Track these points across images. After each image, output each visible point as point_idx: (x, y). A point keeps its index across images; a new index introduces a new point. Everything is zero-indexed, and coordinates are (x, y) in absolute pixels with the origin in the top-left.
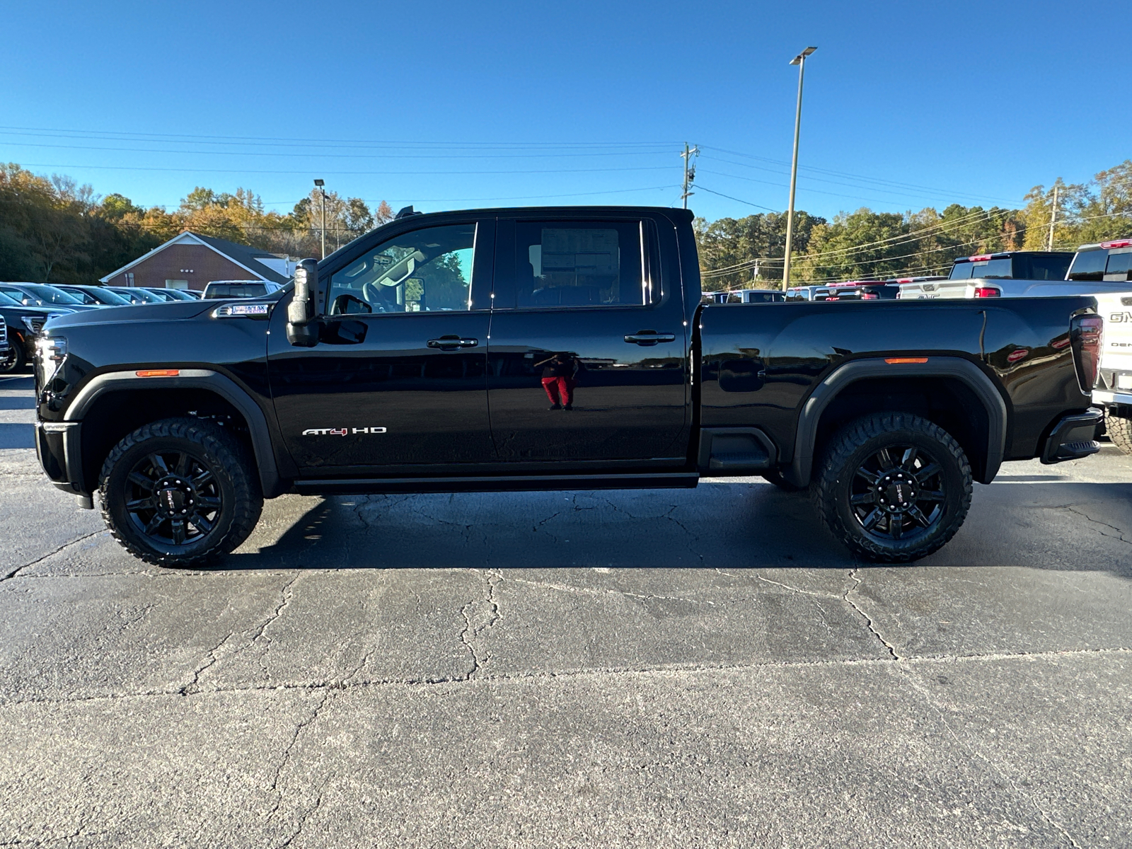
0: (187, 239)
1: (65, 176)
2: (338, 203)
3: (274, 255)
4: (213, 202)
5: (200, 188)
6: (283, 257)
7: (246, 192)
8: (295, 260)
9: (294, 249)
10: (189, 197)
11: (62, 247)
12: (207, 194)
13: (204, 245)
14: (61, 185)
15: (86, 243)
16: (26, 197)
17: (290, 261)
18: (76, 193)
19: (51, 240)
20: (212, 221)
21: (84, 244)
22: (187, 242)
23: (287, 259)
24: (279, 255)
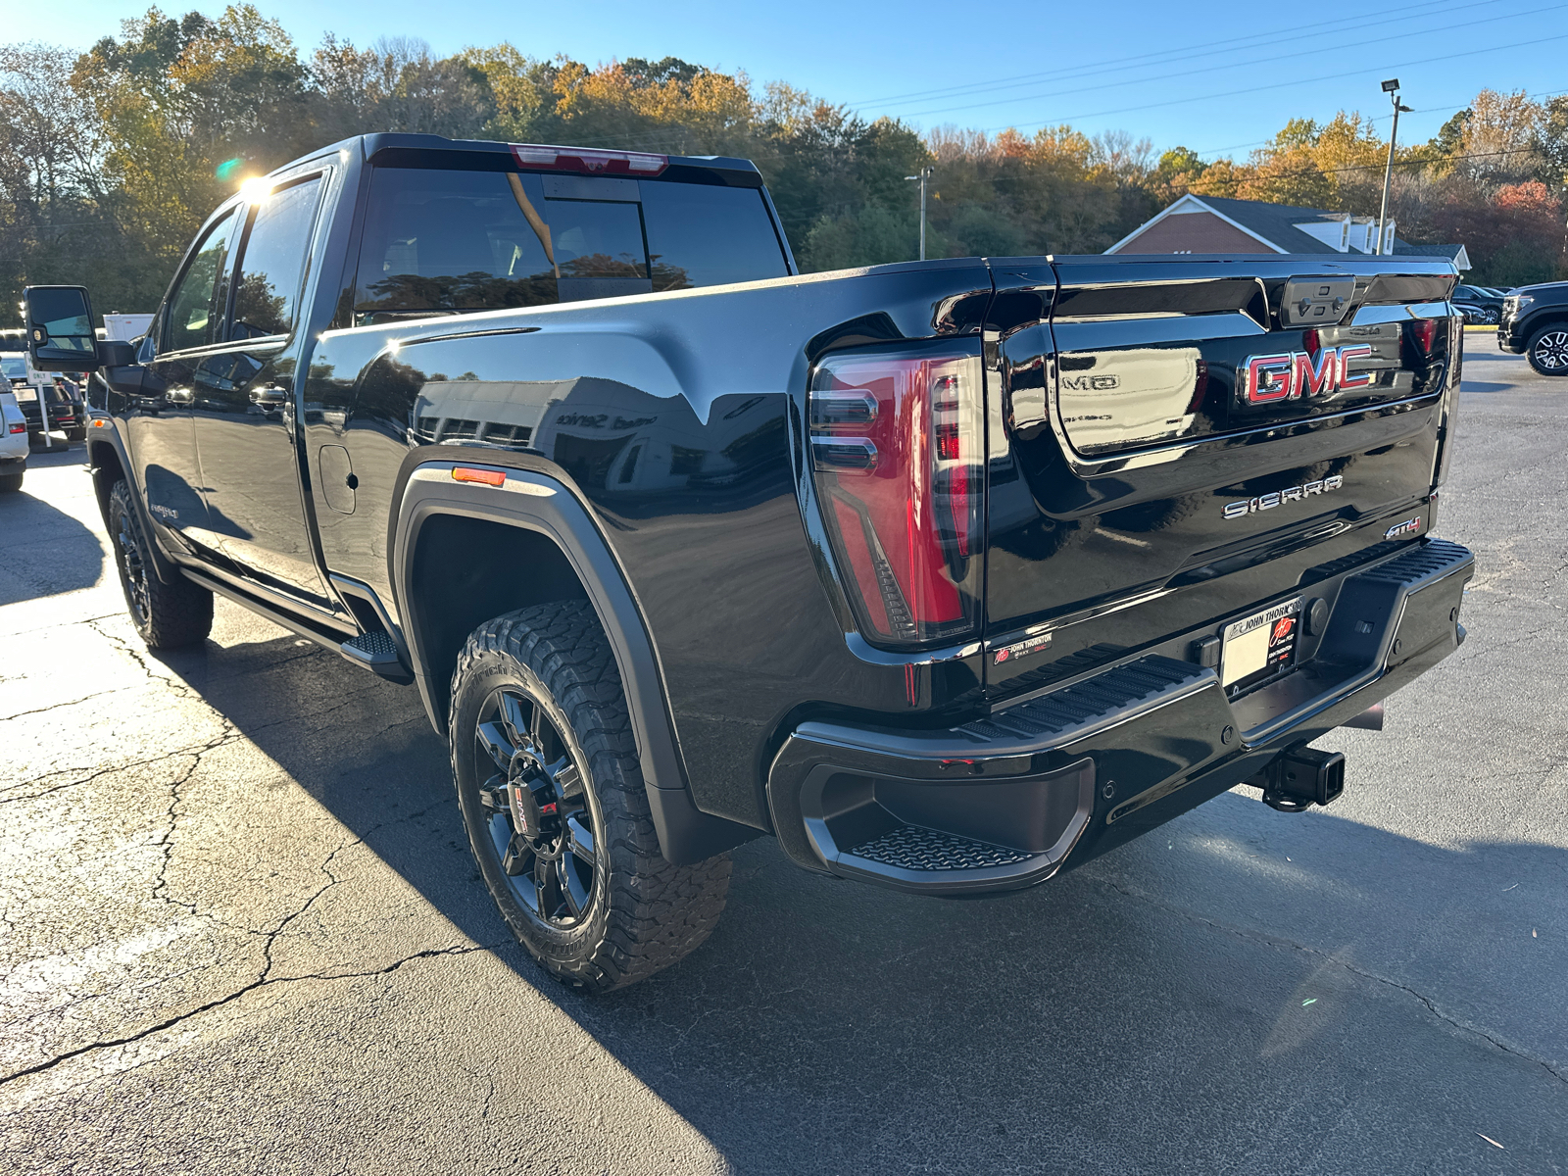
0: (1190, 205)
1: (1121, 132)
2: (1524, 110)
3: (1326, 216)
4: (1313, 139)
5: (1296, 120)
6: (1339, 219)
7: (1350, 117)
8: (1365, 221)
9: (1416, 199)
10: (1279, 136)
11: (1084, 230)
12: (1305, 127)
13: (1210, 213)
14: (1114, 145)
15: (1113, 221)
16: (1051, 169)
17: (1353, 223)
18: (1131, 154)
19: (1071, 223)
20: (1285, 170)
21: (1110, 223)
22: (1189, 210)
23: (1348, 221)
24: (1334, 216)
